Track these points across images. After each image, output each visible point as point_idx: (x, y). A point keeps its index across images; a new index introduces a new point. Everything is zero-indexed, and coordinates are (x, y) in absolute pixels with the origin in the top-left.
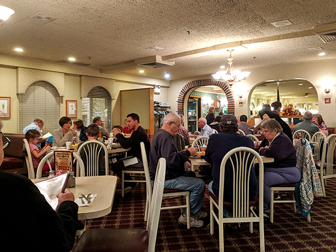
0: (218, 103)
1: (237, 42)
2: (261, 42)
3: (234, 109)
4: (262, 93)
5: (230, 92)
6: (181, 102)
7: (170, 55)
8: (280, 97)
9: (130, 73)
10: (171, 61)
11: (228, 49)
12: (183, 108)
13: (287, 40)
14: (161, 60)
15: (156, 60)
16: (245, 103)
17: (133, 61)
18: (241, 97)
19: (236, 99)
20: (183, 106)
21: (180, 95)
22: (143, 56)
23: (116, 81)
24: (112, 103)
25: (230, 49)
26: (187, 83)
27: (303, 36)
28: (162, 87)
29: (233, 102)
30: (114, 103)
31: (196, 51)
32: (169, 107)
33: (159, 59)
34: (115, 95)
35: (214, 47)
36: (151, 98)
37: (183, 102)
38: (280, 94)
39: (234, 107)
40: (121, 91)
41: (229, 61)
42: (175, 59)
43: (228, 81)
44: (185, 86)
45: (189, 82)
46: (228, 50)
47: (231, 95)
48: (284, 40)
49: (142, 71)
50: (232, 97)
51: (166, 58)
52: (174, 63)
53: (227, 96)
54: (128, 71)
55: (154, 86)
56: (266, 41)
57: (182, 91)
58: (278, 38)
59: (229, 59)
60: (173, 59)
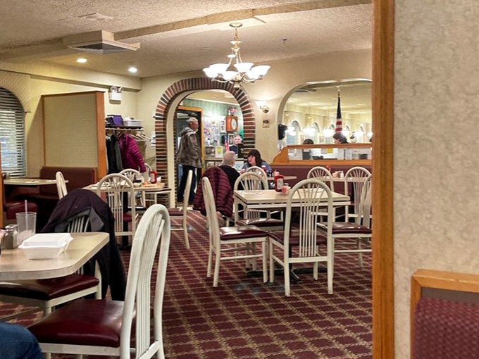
0: (234, 121)
1: (246, 11)
2: (286, 12)
3: (254, 132)
4: (312, 104)
5: (247, 102)
6: (162, 118)
7: (130, 31)
8: (342, 112)
9: (61, 62)
10: (132, 42)
11: (232, 22)
12: (165, 129)
13: (331, 9)
14: (113, 39)
15: (102, 40)
16: (273, 122)
17: (60, 40)
18: (266, 111)
19: (258, 114)
20: (165, 126)
21: (158, 106)
22: (78, 32)
23: (33, 76)
24: (26, 118)
25: (236, 22)
26: (172, 84)
27: (357, 4)
28: (125, 89)
29: (253, 119)
30: (29, 118)
31: (174, 26)
32: (140, 128)
33: (108, 38)
34: (31, 104)
35: (207, 19)
36: (99, 110)
37: (165, 119)
38: (341, 107)
39: (254, 128)
40: (43, 97)
41: (233, 46)
42: (139, 37)
43: (233, 81)
44: (169, 89)
45: (176, 81)
46: (230, 25)
47: (249, 107)
48: (326, 9)
49: (82, 61)
50: (250, 111)
51: (120, 36)
52: (138, 45)
53: (242, 109)
54: (55, 59)
55: (109, 87)
56: (295, 10)
57: (162, 99)
58: (315, 5)
59: (234, 42)
60: (134, 38)
